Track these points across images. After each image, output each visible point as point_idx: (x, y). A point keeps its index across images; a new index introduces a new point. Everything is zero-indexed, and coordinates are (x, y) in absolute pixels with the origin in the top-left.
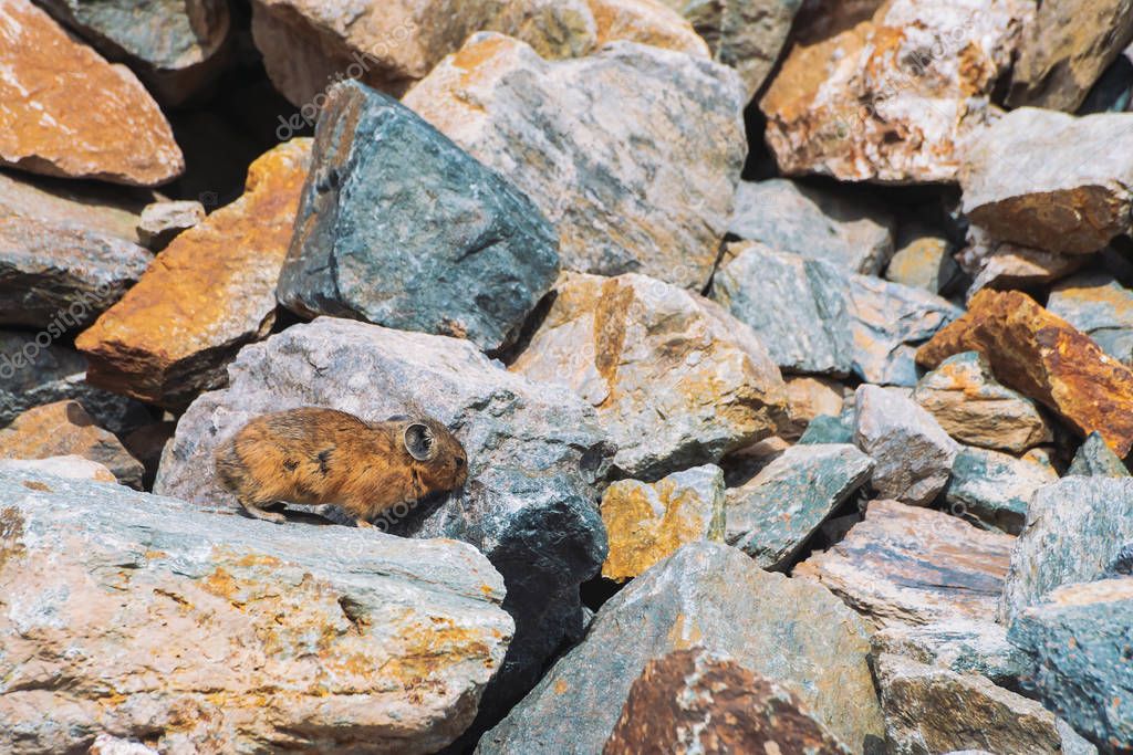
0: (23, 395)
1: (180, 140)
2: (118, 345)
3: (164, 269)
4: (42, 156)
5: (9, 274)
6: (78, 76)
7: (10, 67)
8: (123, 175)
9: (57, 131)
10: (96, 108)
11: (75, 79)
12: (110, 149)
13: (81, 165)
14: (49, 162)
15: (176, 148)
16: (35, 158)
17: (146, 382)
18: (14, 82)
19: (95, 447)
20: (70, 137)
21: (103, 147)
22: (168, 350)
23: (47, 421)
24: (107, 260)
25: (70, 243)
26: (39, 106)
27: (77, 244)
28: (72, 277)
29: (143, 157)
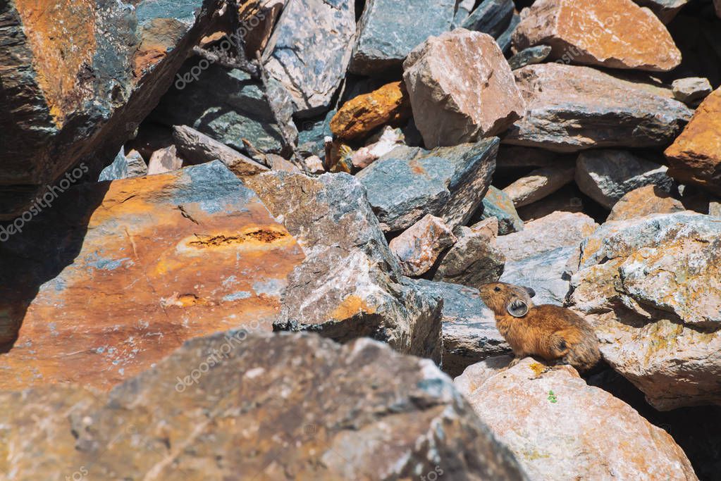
0: (622, 184)
1: (679, 45)
2: (690, 153)
3: (705, 113)
4: (616, 57)
5: (629, 118)
6: (626, 14)
7: (593, 12)
8: (655, 65)
9: (621, 45)
10: (637, 31)
11: (624, 16)
12: (647, 52)
13: (634, 62)
14: (619, 61)
15: (677, 50)
16: (612, 59)
17: (703, 172)
18: (596, 20)
19: (672, 209)
20: (627, 46)
21: (644, 52)
22: (717, 155)
23: (644, 196)
24: (666, 110)
25: (647, 102)
26: (610, 32)
27: (651, 102)
28: (656, 119)
29: (663, 56)
